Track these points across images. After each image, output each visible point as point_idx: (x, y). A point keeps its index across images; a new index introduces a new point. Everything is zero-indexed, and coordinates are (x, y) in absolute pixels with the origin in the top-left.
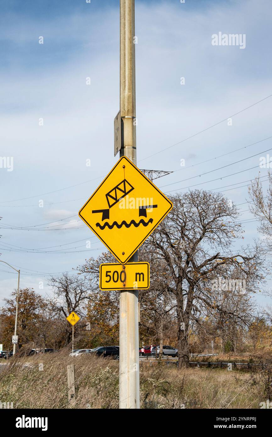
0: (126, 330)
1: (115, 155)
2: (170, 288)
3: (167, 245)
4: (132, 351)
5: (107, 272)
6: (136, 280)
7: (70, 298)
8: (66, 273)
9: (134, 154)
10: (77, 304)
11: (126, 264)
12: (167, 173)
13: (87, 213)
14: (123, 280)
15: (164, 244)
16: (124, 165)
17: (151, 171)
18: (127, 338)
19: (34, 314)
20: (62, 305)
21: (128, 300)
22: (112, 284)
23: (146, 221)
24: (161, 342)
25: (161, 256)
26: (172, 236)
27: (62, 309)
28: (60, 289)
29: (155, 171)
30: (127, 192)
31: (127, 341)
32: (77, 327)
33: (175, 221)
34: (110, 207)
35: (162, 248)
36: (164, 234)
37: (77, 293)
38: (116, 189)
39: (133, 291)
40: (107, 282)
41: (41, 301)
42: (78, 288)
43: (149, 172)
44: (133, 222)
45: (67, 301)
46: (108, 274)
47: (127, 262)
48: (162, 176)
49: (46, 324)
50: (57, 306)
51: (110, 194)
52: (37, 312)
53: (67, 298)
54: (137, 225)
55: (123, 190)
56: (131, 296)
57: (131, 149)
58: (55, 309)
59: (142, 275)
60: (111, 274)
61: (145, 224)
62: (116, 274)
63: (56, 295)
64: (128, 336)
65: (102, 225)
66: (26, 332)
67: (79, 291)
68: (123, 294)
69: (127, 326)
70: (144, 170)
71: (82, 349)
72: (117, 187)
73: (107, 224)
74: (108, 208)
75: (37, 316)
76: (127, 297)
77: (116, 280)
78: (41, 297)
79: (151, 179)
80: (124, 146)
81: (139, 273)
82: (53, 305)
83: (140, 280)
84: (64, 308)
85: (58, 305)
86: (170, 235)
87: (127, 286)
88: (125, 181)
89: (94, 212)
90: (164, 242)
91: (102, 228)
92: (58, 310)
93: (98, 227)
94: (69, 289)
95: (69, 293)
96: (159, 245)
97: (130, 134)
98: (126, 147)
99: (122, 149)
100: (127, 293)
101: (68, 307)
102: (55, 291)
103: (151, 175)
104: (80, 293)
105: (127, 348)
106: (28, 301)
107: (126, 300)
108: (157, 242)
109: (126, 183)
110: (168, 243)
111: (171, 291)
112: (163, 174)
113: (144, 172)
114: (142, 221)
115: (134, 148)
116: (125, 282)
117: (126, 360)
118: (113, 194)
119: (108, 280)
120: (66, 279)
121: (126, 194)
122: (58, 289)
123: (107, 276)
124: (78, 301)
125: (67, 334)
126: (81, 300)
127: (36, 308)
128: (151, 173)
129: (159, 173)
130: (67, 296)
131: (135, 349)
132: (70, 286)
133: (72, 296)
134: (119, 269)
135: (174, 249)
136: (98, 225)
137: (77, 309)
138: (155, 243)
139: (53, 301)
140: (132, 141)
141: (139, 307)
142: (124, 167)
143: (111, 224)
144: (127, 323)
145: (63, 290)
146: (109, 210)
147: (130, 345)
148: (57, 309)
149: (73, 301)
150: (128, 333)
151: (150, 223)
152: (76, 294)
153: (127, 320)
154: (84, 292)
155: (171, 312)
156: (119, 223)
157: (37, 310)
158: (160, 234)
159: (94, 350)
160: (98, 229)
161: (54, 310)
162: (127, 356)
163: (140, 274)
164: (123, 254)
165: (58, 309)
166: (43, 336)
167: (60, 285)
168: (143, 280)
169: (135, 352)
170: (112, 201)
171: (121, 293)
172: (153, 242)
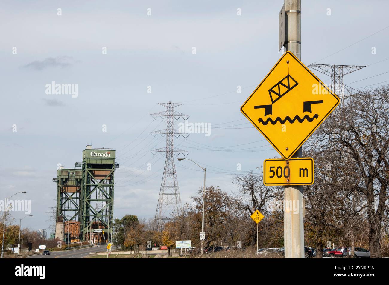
0: (291, 225)
1: (279, 51)
2: (360, 187)
3: (356, 143)
4: (297, 247)
5: (271, 167)
6: (300, 176)
7: (255, 196)
8: (250, 172)
9: (298, 49)
10: (263, 203)
11: (289, 160)
12: (359, 68)
13: (249, 109)
14: (287, 175)
15: (353, 142)
16: (288, 61)
17: (341, 66)
18: (291, 233)
19: (221, 212)
20: (248, 204)
21: (292, 195)
22: (276, 180)
23: (311, 117)
24: (353, 243)
25: (349, 154)
26: (361, 133)
27: (247, 207)
28: (245, 187)
29: (346, 66)
30: (290, 87)
31: (291, 236)
32: (263, 226)
33: (365, 118)
34: (273, 102)
35: (350, 146)
36: (353, 131)
37: (263, 191)
38: (280, 84)
39: (298, 187)
40: (270, 177)
41: (227, 199)
42: (263, 187)
43: (340, 67)
44: (297, 117)
45: (253, 199)
46: (272, 169)
47: (291, 158)
48: (354, 71)
49: (233, 221)
50: (242, 204)
51: (273, 89)
52: (224, 209)
53: (252, 196)
54: (301, 121)
55: (287, 85)
56: (295, 191)
57: (295, 44)
58: (241, 207)
59: (306, 171)
60: (275, 170)
61: (310, 120)
62: (279, 169)
63: (242, 194)
64: (292, 232)
65: (265, 120)
66: (214, 229)
67: (265, 189)
68: (287, 189)
69: (291, 221)
70: (334, 65)
71: (270, 248)
72: (280, 83)
73: (269, 119)
74: (271, 104)
75: (224, 214)
76: (291, 192)
77: (279, 175)
78: (227, 195)
79: (341, 74)
80: (288, 41)
81: (302, 169)
82: (239, 203)
83: (304, 176)
84: (250, 206)
85: (244, 204)
86: (359, 133)
87: (291, 182)
88: (288, 76)
89: (256, 107)
90: (353, 140)
91: (265, 123)
92: (244, 209)
93: (261, 122)
94: (254, 187)
95: (254, 192)
96: (347, 143)
97: (295, 28)
98: (290, 42)
99: (286, 44)
100: (291, 188)
101: (254, 205)
102: (241, 190)
103: (342, 71)
104: (266, 192)
105: (292, 243)
106: (215, 199)
107: (290, 196)
108: (345, 140)
109: (290, 78)
110: (357, 140)
111: (361, 191)
112: (354, 69)
113: (334, 67)
114: (307, 117)
115: (299, 42)
116: (288, 178)
117: (291, 254)
118: (276, 89)
119: (272, 176)
120: (251, 178)
121: (290, 89)
122: (243, 187)
123: (271, 171)
124: (264, 200)
125: (254, 232)
126: (267, 198)
127: (223, 206)
128: (341, 68)
129: (350, 68)
130: (252, 194)
131: (300, 244)
132: (255, 185)
133: (257, 195)
134: (283, 164)
135: (364, 148)
136: (260, 120)
137: (263, 208)
138: (342, 140)
139: (239, 199)
140: (296, 35)
141: (303, 202)
142: (288, 63)
143: (274, 120)
144: (291, 218)
145: (248, 188)
146: (272, 105)
147: (295, 240)
148: (242, 207)
149: (259, 200)
150: (293, 228)
151: (315, 119)
152: (262, 193)
153: (291, 215)
154: (270, 190)
155: (360, 213)
156: (283, 119)
157: (224, 208)
158: (349, 132)
159: (282, 249)
160: (260, 125)
161: (239, 209)
162: (292, 251)
163: (304, 170)
164: (287, 149)
165: (244, 207)
166: (231, 234)
167: (245, 183)
168: (307, 176)
169: (300, 247)
170: (275, 97)
171: (285, 188)
172: (341, 140)
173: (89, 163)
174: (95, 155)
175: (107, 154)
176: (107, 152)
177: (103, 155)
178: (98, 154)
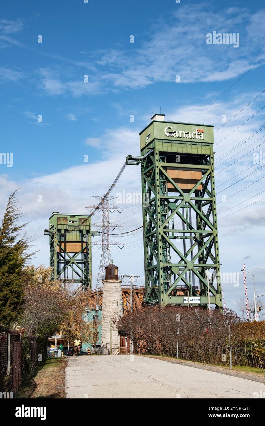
173: (161, 150)
174: (174, 135)
175: (197, 133)
176: (197, 130)
177: (190, 134)
178: (180, 132)
